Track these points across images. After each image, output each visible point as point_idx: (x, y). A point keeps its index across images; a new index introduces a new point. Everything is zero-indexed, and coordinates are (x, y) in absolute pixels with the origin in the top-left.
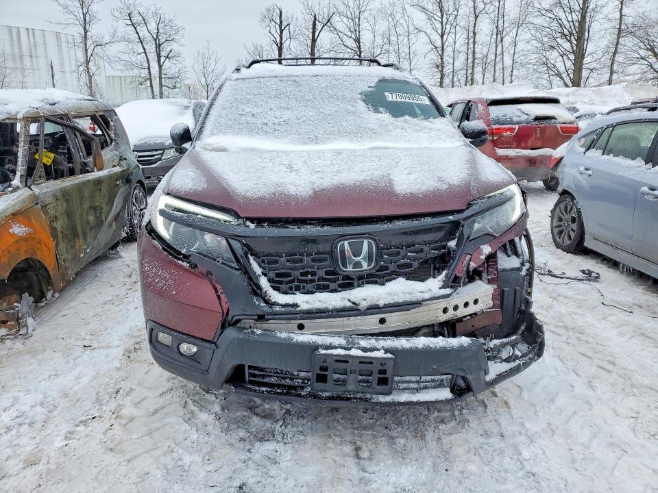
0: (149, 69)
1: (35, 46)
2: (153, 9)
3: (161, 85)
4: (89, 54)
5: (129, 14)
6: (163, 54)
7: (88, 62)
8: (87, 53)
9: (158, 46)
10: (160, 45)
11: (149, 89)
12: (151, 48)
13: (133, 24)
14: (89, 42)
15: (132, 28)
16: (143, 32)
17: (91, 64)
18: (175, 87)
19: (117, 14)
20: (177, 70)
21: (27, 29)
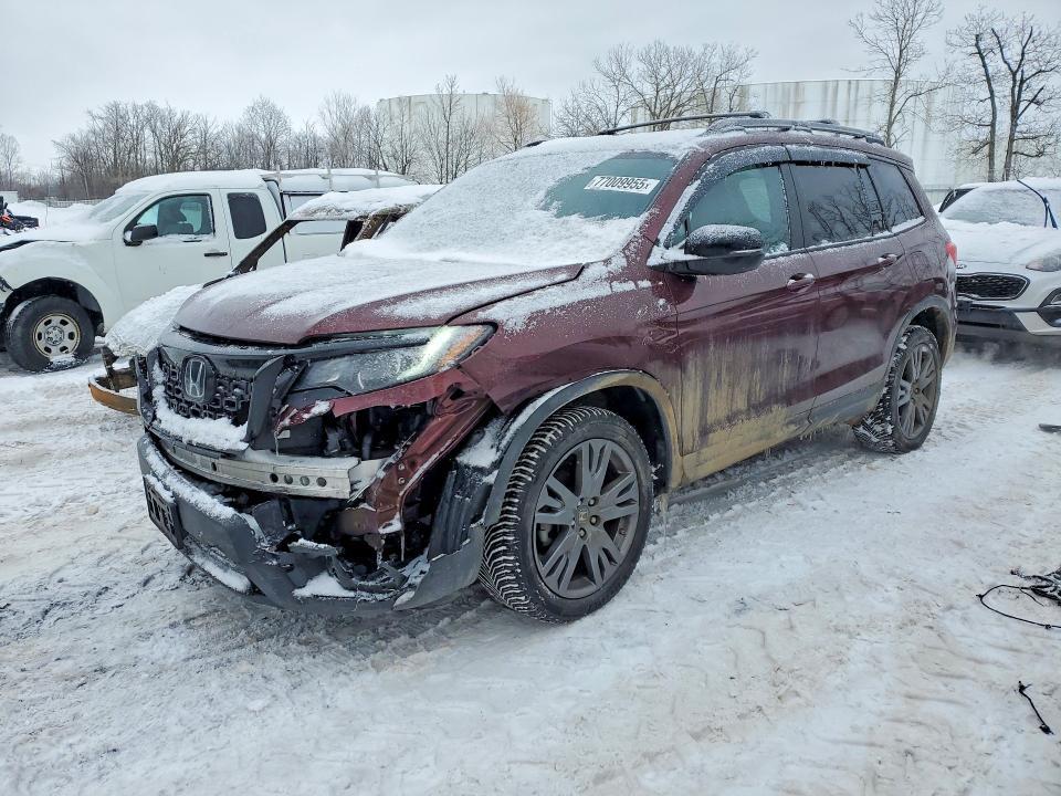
0: (993, 125)
1: (856, 105)
2: (1019, 22)
3: (1010, 152)
4: (895, 112)
5: (977, 36)
6: (1027, 95)
7: (890, 124)
8: (891, 110)
9: (1019, 83)
10: (1022, 81)
11: (987, 160)
12: (1003, 89)
13: (979, 53)
14: (899, 92)
15: (977, 58)
16: (995, 63)
17: (895, 126)
18: (1040, 154)
19: (955, 39)
20: (1048, 123)
21: (850, 82)
